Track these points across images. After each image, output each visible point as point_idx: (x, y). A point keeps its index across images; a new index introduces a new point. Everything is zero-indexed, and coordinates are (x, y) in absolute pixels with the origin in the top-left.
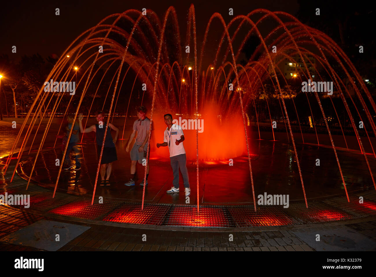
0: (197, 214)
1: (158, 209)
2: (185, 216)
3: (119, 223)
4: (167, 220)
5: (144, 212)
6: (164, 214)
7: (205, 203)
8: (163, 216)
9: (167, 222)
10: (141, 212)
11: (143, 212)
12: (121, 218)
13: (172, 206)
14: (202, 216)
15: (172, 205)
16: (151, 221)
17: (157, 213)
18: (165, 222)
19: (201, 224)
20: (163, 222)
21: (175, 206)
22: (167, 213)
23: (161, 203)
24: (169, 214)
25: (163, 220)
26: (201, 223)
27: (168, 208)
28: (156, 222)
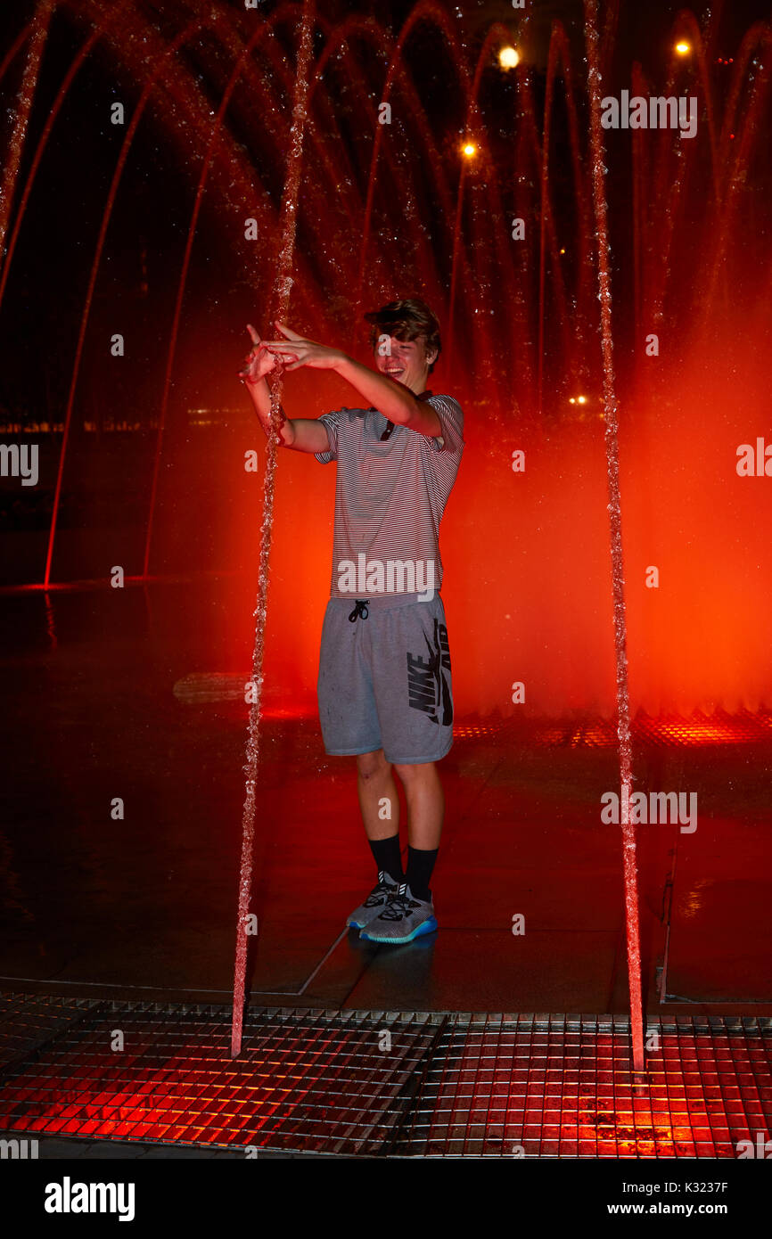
0: (631, 1079)
1: (348, 1048)
2: (545, 1090)
3: (80, 1141)
4: (418, 1119)
5: (249, 1068)
6: (394, 1078)
7: (685, 1001)
8: (386, 1090)
9: (416, 1134)
10: (233, 1067)
11: (239, 1068)
12: (91, 1109)
13: (445, 1027)
14: (668, 1093)
15: (447, 1019)
16: (306, 1128)
17: (345, 1074)
18: (402, 1133)
19: (664, 1143)
20: (390, 1134)
21: (470, 1028)
22: (412, 1077)
23: (365, 1009)
24: (431, 1078)
25: (393, 1120)
26: (664, 1134)
27: (418, 1041)
28: (341, 1130)
